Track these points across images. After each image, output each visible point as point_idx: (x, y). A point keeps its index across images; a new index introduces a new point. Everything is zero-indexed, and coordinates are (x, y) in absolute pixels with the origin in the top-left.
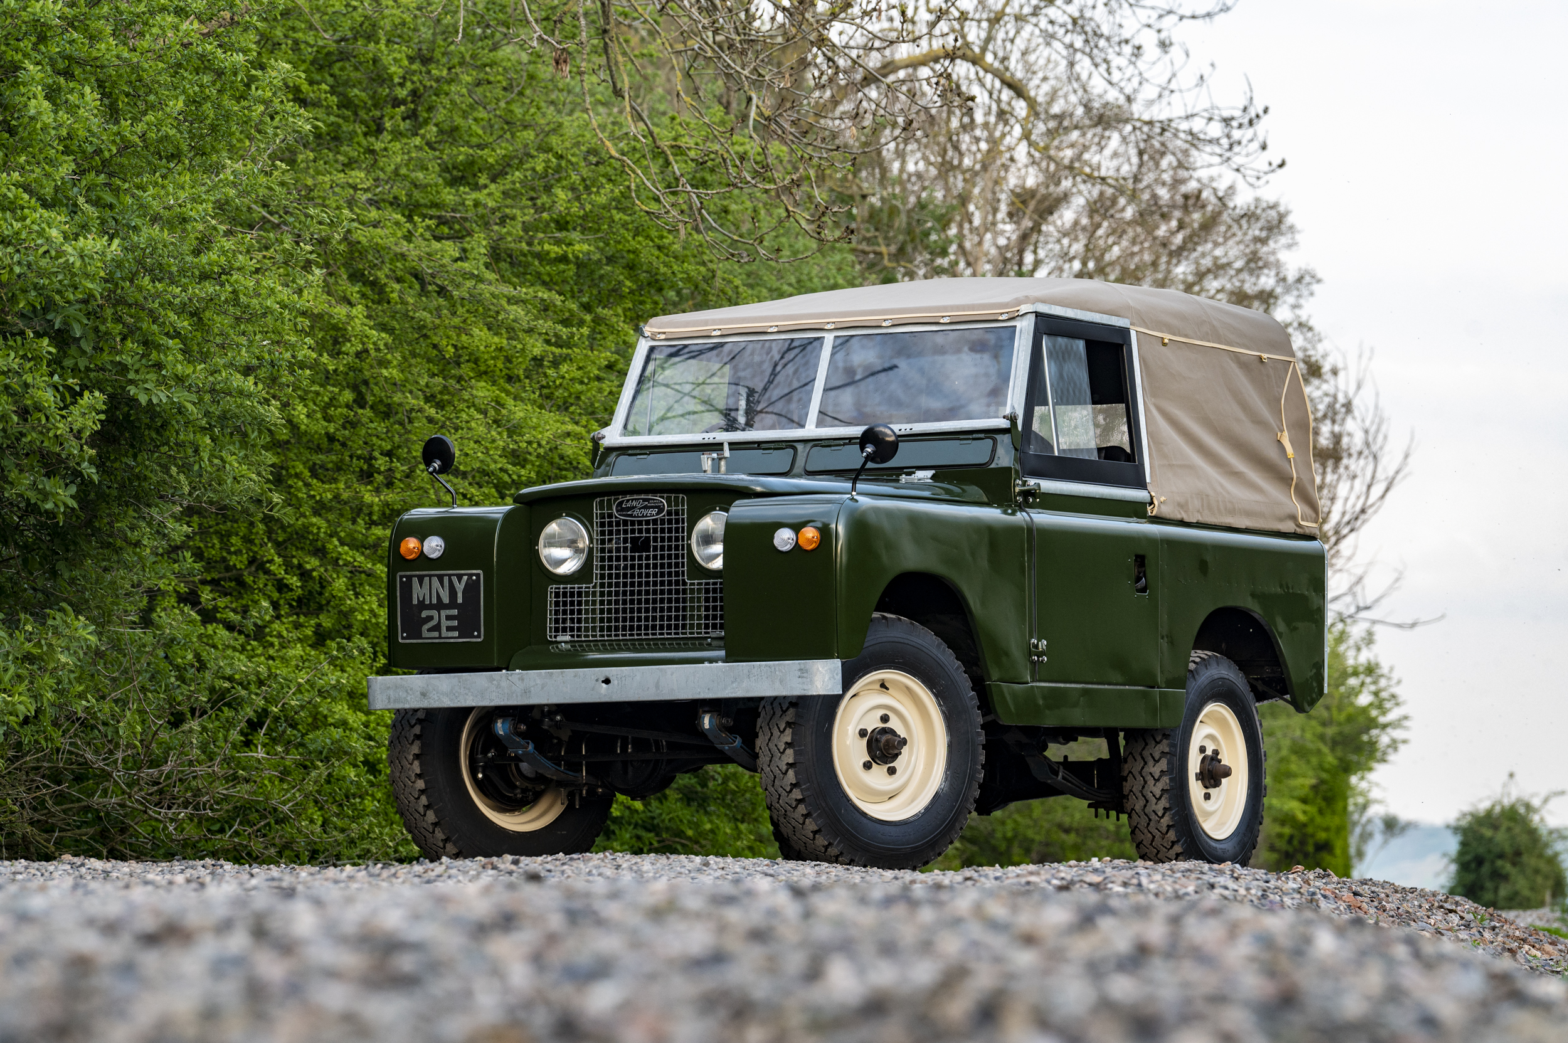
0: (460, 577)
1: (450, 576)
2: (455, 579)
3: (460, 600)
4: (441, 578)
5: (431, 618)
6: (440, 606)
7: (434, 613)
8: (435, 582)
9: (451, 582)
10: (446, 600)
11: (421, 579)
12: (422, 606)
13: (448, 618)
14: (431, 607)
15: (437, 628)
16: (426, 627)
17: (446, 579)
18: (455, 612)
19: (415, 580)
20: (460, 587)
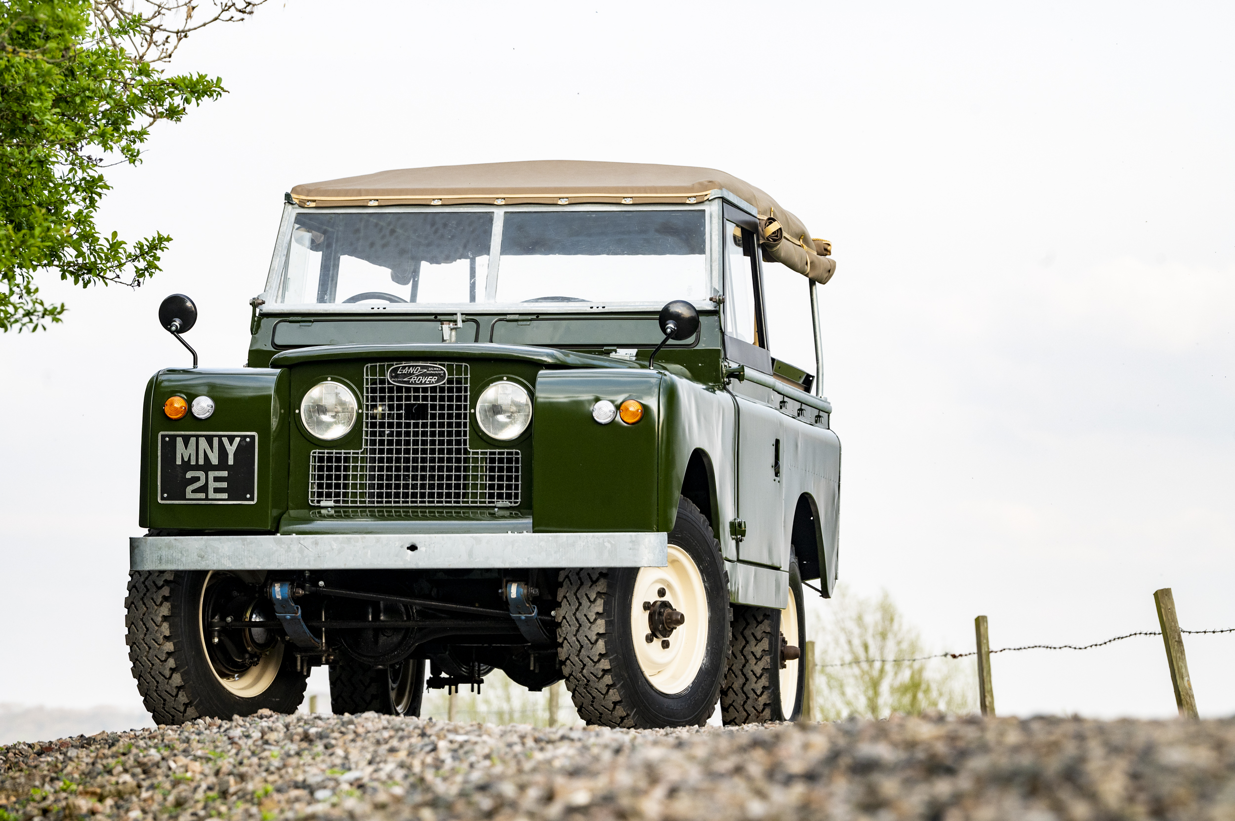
0: (231, 439)
1: (220, 437)
2: (225, 440)
3: (231, 462)
4: (209, 439)
5: (197, 479)
6: (208, 466)
7: (201, 474)
8: (203, 443)
9: (221, 444)
10: (214, 460)
11: (186, 440)
12: (187, 465)
13: (216, 479)
14: (197, 467)
15: (204, 489)
16: (190, 488)
17: (216, 440)
18: (225, 474)
19: (180, 441)
20: (231, 450)
